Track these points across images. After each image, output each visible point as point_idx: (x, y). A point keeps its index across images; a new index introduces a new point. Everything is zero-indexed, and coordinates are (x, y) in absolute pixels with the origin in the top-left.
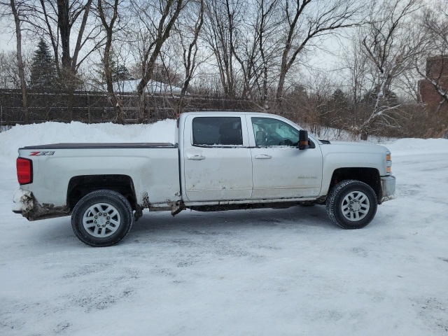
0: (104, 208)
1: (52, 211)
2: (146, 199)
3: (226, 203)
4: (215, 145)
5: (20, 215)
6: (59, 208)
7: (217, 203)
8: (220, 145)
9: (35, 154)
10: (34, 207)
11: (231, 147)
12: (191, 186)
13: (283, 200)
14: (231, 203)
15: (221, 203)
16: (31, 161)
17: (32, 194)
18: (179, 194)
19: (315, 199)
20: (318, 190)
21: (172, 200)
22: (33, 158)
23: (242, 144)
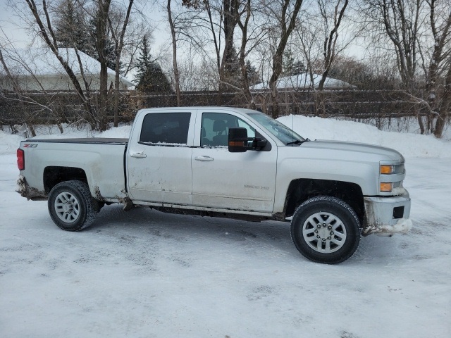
0: (69, 196)
1: (38, 195)
2: (98, 192)
3: (170, 206)
4: (159, 143)
5: (20, 195)
6: (41, 193)
7: (161, 205)
8: (164, 143)
9: (26, 146)
10: (26, 189)
11: (173, 146)
12: (134, 184)
13: (229, 211)
14: (174, 206)
15: (165, 205)
16: (23, 151)
17: (24, 179)
18: (125, 191)
19: (270, 215)
20: (271, 204)
21: (120, 196)
22: (25, 149)
23: (186, 142)
